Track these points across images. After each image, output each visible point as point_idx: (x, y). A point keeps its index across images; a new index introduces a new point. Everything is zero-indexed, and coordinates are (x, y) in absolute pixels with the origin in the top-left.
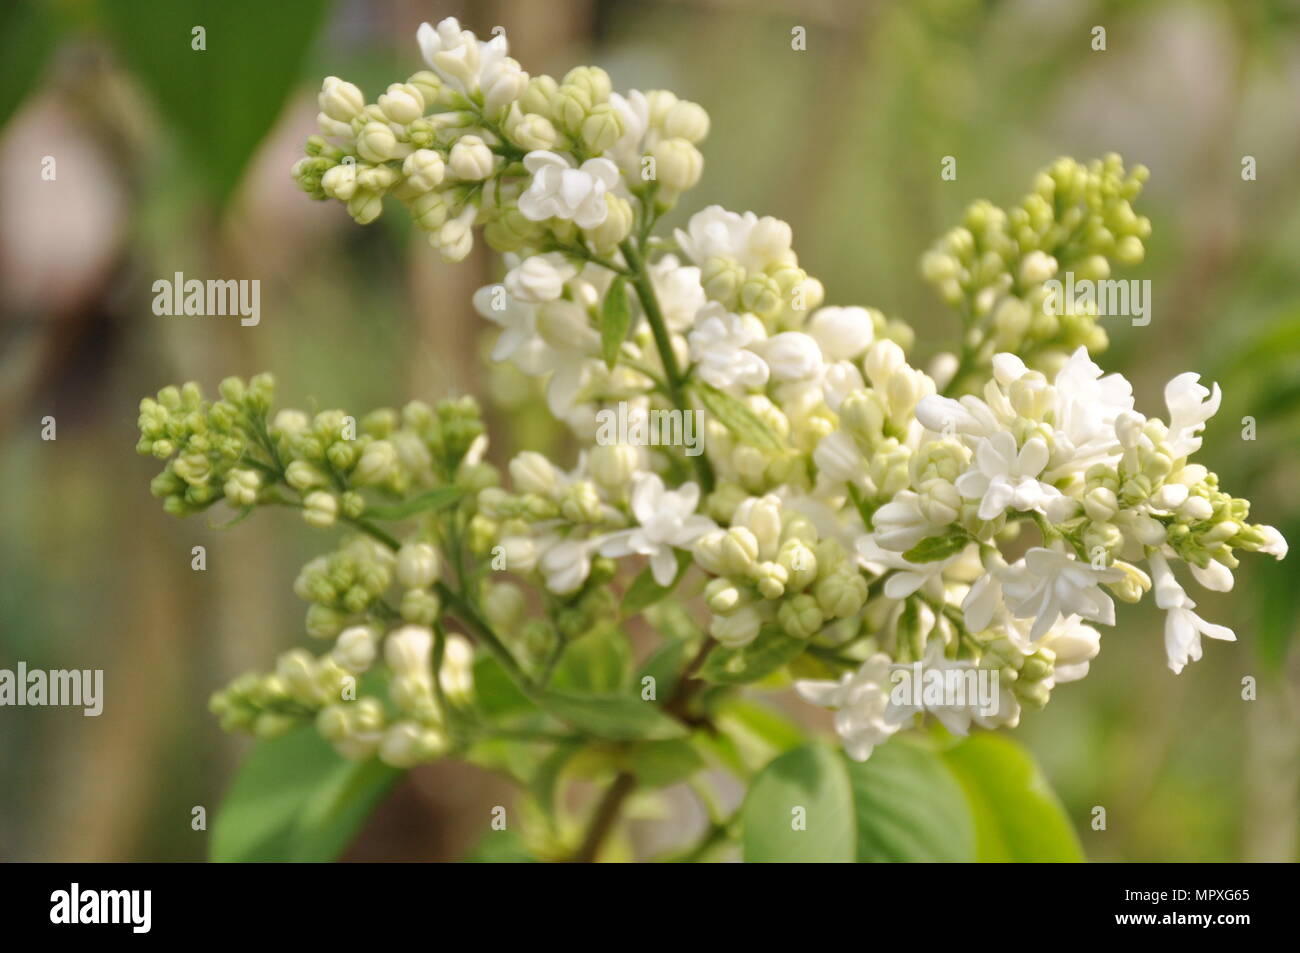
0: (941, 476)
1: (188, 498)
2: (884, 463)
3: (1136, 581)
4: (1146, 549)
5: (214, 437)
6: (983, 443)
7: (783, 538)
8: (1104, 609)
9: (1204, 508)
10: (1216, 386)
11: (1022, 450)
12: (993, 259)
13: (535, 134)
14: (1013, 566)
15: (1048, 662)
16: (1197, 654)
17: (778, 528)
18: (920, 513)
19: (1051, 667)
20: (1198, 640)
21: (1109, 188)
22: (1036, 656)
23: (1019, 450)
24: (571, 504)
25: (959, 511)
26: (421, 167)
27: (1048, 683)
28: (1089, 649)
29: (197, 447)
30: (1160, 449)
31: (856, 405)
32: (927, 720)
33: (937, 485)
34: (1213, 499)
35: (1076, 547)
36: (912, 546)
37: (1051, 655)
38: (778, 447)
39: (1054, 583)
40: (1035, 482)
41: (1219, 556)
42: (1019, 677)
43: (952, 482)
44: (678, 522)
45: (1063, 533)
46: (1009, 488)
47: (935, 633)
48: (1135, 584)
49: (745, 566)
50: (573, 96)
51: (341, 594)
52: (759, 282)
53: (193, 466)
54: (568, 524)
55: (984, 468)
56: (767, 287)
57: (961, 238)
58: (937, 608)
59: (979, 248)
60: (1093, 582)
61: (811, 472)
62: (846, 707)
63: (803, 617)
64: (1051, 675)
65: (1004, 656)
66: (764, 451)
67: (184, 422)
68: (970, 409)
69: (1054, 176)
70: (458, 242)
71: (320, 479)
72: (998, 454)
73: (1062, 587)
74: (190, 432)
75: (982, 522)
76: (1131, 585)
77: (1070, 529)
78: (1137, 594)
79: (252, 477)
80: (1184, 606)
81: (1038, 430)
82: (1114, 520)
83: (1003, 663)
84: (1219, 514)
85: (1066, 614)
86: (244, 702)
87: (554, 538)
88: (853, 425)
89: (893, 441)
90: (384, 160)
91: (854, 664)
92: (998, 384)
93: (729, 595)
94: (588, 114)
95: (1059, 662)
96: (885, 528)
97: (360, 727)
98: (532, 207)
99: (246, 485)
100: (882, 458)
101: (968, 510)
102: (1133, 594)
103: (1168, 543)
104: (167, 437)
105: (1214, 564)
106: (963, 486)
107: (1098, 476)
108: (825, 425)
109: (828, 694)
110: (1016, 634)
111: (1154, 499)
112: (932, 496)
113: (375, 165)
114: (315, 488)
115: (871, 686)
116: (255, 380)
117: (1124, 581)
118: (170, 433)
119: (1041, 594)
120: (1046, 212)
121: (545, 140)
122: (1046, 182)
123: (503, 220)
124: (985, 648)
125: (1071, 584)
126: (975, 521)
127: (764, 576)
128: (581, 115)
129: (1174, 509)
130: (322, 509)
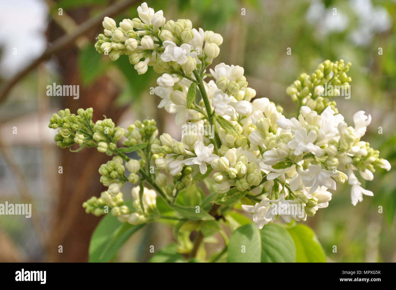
0: (284, 142)
1: (63, 141)
2: (269, 139)
3: (343, 177)
4: (346, 167)
5: (71, 124)
6: (296, 132)
7: (237, 161)
8: (333, 185)
9: (365, 153)
10: (370, 116)
11: (309, 134)
12: (307, 88)
13: (166, 36)
14: (305, 171)
15: (315, 201)
16: (361, 199)
17: (236, 158)
18: (277, 153)
19: (316, 203)
20: (361, 195)
21: (340, 68)
22: (312, 199)
23: (308, 134)
24: (176, 149)
25: (289, 153)
26: (130, 43)
27: (316, 208)
28: (329, 198)
29: (66, 126)
30: (351, 134)
31: (261, 122)
32: (279, 218)
33: (282, 145)
34: (367, 150)
35: (325, 166)
36: (275, 164)
37: (317, 200)
38: (239, 135)
39: (317, 176)
40: (312, 145)
41: (369, 169)
42: (306, 206)
43: (287, 144)
44: (207, 155)
45: (321, 161)
46: (304, 146)
47: (283, 191)
48: (343, 178)
49: (225, 169)
50: (178, 25)
51: (109, 173)
52: (234, 84)
53: (65, 132)
54: (176, 155)
55: (297, 140)
56: (236, 85)
57: (298, 83)
58: (283, 184)
59: (303, 86)
60: (329, 176)
61: (249, 143)
62: (256, 213)
63: (243, 185)
64: (316, 205)
65: (302, 199)
66: (235, 136)
67: (63, 119)
68: (293, 122)
69: (325, 65)
70: (143, 68)
71: (103, 138)
72: (301, 135)
73: (320, 177)
74: (64, 122)
75: (295, 156)
76: (341, 178)
77: (323, 161)
78: (343, 181)
79: (82, 136)
80: (357, 184)
81: (314, 128)
82: (336, 157)
83: (302, 201)
84: (369, 155)
85: (321, 186)
86: (92, 205)
87: (172, 159)
88: (260, 128)
89: (272, 133)
90: (120, 41)
91: (259, 201)
92: (302, 115)
93: (220, 177)
94: (183, 31)
95: (319, 202)
96: (266, 158)
97: (122, 213)
98: (164, 58)
99: (80, 139)
100: (268, 138)
101: (291, 153)
102: (342, 181)
103: (353, 164)
104: (57, 123)
105: (367, 171)
106: (290, 145)
107: (332, 143)
108: (253, 129)
109: (251, 209)
110: (306, 192)
111: (349, 151)
112: (281, 148)
113: (117, 43)
114: (101, 141)
115: (263, 207)
116: (87, 109)
117: (339, 176)
118: (58, 122)
119: (313, 180)
120: (322, 75)
121: (169, 37)
122: (322, 66)
123: (157, 63)
124: (297, 197)
125: (322, 176)
126: (294, 156)
127: (230, 172)
128: (181, 31)
129: (355, 153)
130: (103, 147)
